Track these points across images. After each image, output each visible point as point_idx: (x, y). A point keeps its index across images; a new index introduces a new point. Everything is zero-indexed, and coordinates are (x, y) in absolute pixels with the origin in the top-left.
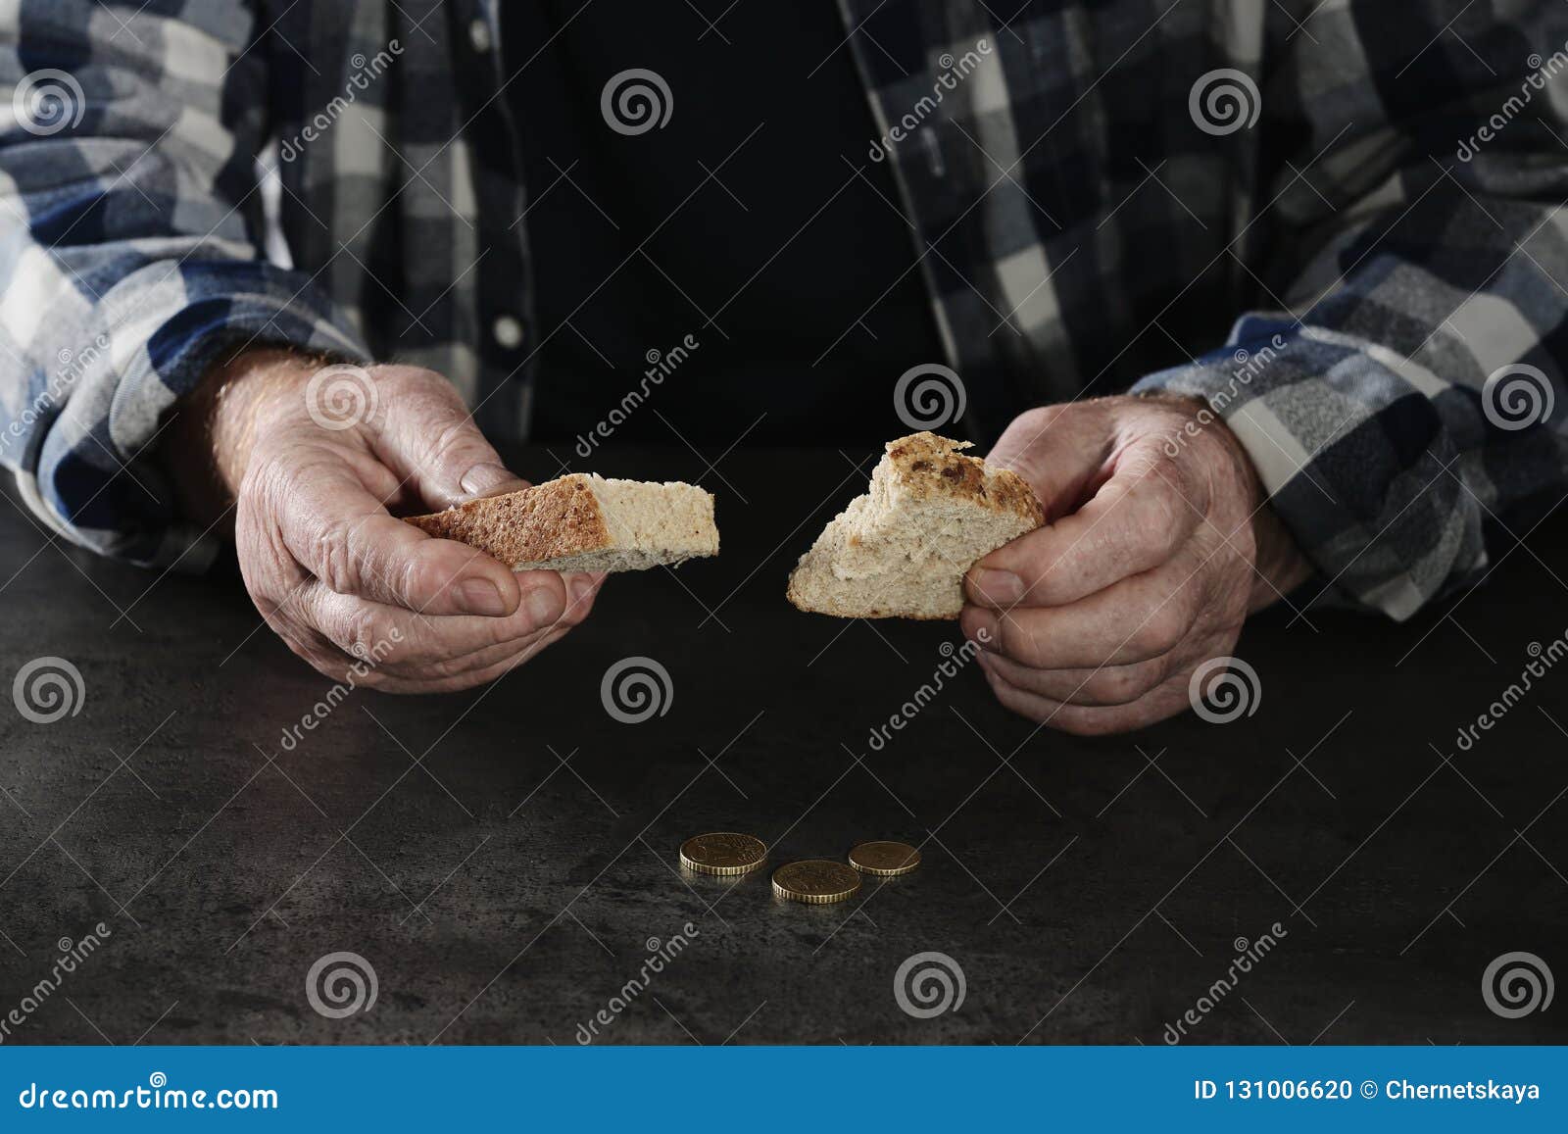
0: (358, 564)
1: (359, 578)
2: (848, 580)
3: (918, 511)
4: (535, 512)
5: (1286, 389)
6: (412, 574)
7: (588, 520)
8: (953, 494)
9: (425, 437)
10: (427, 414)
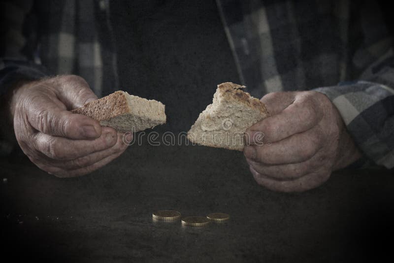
0: (50, 122)
1: (51, 127)
2: (206, 131)
3: (227, 106)
4: (107, 103)
5: (352, 93)
6: (67, 124)
7: (123, 104)
8: (239, 101)
9: (75, 92)
10: (76, 86)
